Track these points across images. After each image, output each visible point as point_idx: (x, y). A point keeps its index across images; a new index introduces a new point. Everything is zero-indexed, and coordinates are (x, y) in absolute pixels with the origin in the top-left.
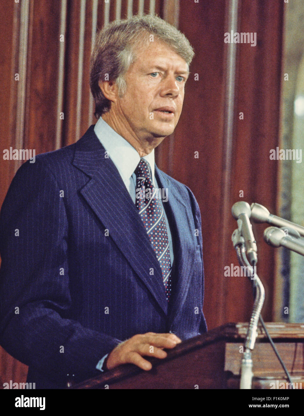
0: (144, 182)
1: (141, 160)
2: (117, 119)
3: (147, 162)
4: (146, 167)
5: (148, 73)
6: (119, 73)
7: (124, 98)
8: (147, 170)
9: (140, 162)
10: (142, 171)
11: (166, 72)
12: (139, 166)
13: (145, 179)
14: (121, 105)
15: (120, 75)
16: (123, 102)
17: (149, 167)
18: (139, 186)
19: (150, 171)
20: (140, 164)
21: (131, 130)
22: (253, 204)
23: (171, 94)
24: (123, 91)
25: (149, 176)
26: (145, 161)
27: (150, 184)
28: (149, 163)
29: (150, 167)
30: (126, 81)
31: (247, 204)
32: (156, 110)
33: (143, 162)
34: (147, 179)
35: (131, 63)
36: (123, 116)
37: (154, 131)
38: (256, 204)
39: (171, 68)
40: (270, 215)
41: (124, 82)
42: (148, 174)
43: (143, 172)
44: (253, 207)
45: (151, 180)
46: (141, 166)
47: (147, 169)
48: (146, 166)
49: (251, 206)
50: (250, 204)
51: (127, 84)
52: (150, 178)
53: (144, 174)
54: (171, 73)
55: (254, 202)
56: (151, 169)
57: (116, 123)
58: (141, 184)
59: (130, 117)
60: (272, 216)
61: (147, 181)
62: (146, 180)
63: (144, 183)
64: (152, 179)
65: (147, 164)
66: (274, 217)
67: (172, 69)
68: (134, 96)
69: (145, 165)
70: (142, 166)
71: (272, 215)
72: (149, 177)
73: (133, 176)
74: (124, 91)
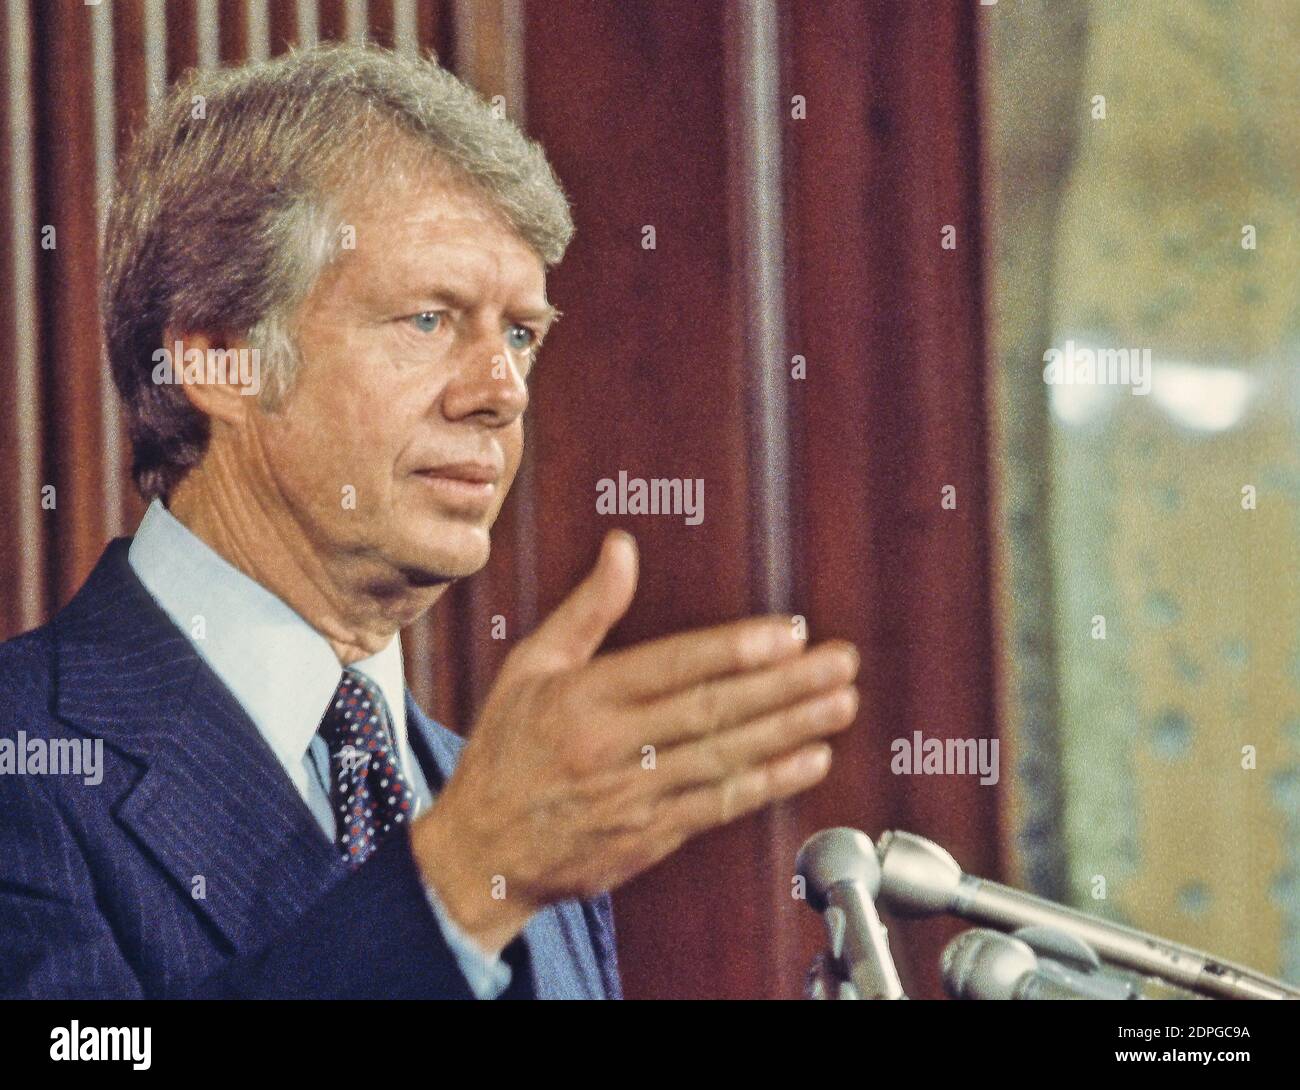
0: (366, 769)
1: (345, 676)
2: (239, 500)
3: (371, 682)
4: (366, 705)
5: (397, 313)
6: (267, 304)
7: (284, 414)
8: (374, 719)
9: (342, 685)
10: (350, 722)
11: (470, 310)
12: (339, 704)
13: (368, 757)
14: (271, 443)
15: (273, 316)
16: (281, 432)
17: (379, 706)
18: (344, 788)
19: (385, 722)
20: (343, 692)
21: (306, 548)
22: (886, 836)
23: (492, 413)
24: (282, 386)
25: (383, 742)
26: (364, 679)
27: (392, 778)
28: (378, 689)
29: (385, 705)
30: (295, 343)
31: (862, 840)
32: (424, 472)
33: (355, 684)
34: (376, 756)
35: (326, 267)
36: (276, 491)
37: (412, 558)
38: (900, 834)
39: (490, 295)
40: (963, 880)
41: (286, 343)
42: (380, 734)
43: (354, 728)
44: (886, 851)
45: (392, 760)
46: (346, 700)
47: (371, 711)
48: (369, 700)
49: (879, 844)
50: (875, 838)
51: (300, 357)
52: (389, 751)
53: (362, 736)
54: (490, 318)
55: (892, 829)
56: (388, 715)
57: (232, 519)
58: (355, 780)
59: (305, 498)
60: (970, 883)
61: (376, 766)
62: (371, 762)
63: (363, 776)
64: (397, 756)
65: (373, 690)
66: (980, 887)
67: (495, 300)
68: (333, 410)
69: (365, 695)
70: (352, 702)
71: (970, 877)
72: (384, 749)
73: (314, 749)
74: (288, 387)
